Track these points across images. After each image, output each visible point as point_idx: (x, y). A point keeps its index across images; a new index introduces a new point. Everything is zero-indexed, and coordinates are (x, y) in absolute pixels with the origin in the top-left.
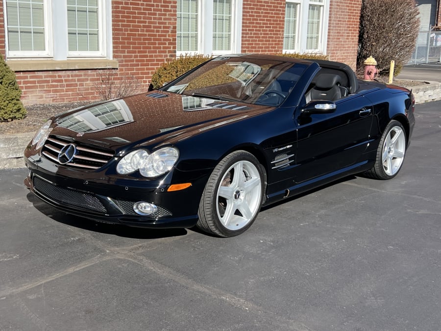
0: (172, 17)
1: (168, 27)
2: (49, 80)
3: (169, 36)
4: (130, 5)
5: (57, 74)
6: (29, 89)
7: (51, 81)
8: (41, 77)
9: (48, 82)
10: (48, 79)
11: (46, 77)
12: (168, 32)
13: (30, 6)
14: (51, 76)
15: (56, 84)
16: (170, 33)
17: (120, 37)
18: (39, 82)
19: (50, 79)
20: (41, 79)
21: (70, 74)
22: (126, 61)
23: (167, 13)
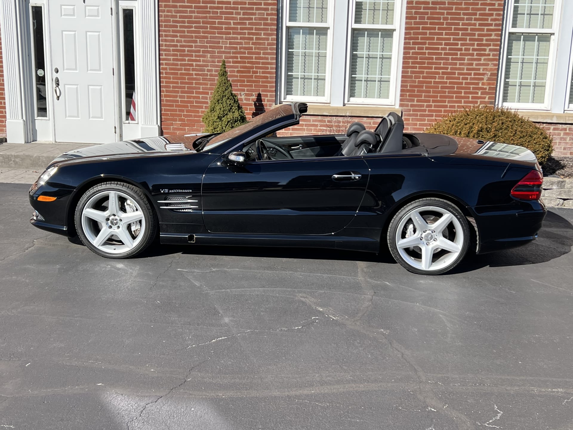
0: (490, 63)
1: (483, 74)
2: (318, 125)
3: (483, 84)
4: (426, 50)
5: (327, 119)
6: (296, 131)
7: (319, 125)
8: (309, 121)
9: (317, 126)
10: (316, 123)
11: (314, 121)
12: (483, 79)
13: (313, 54)
14: (320, 121)
15: (325, 128)
16: (485, 81)
17: (409, 84)
18: (306, 125)
19: (319, 123)
20: (308, 123)
21: (341, 120)
22: (414, 111)
23: (483, 58)
